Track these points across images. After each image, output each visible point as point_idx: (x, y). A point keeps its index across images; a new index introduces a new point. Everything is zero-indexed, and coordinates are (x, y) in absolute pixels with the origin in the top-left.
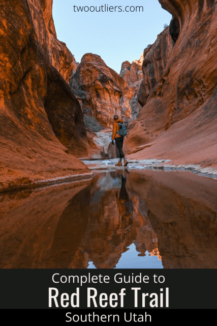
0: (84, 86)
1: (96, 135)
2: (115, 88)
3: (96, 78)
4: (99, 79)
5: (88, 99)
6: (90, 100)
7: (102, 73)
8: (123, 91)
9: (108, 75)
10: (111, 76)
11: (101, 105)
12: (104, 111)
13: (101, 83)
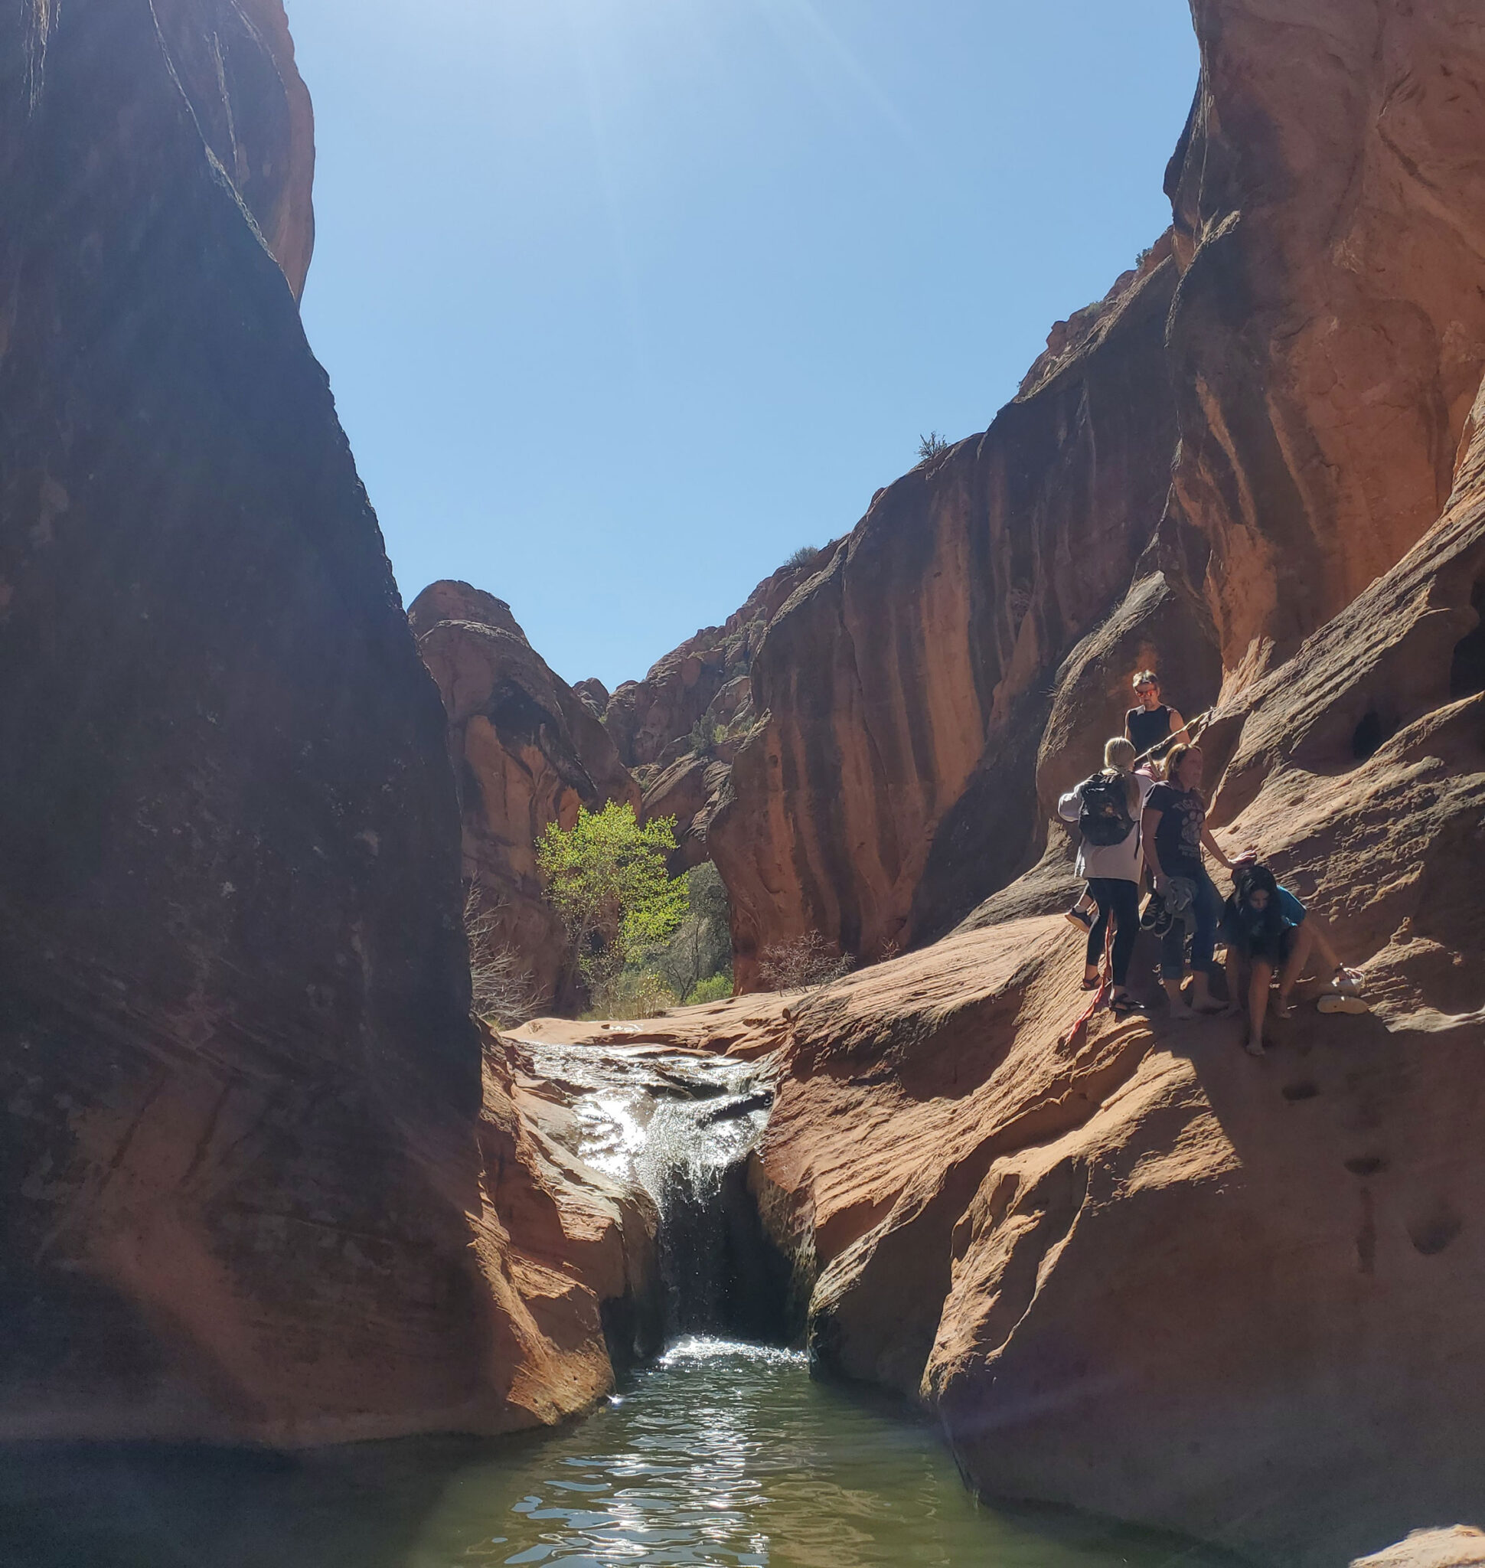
2: (564, 765)
3: (473, 703)
4: (490, 708)
7: (512, 684)
9: (540, 699)
11: (480, 850)
13: (499, 735)
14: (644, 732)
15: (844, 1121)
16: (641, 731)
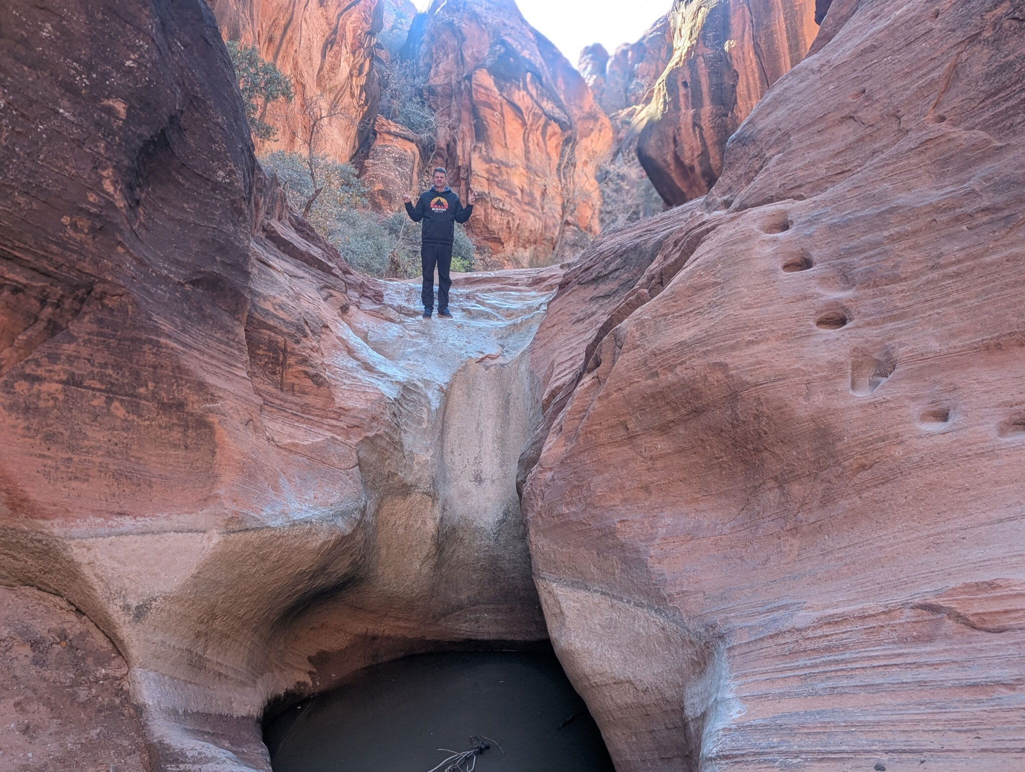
0: (432, 91)
1: (378, 297)
2: (548, 106)
3: (477, 59)
4: (488, 63)
5: (443, 144)
6: (450, 148)
7: (503, 43)
8: (579, 126)
9: (526, 54)
10: (538, 61)
11: (488, 171)
12: (497, 193)
13: (497, 83)
14: (637, 83)
15: (580, 327)
16: (634, 82)
